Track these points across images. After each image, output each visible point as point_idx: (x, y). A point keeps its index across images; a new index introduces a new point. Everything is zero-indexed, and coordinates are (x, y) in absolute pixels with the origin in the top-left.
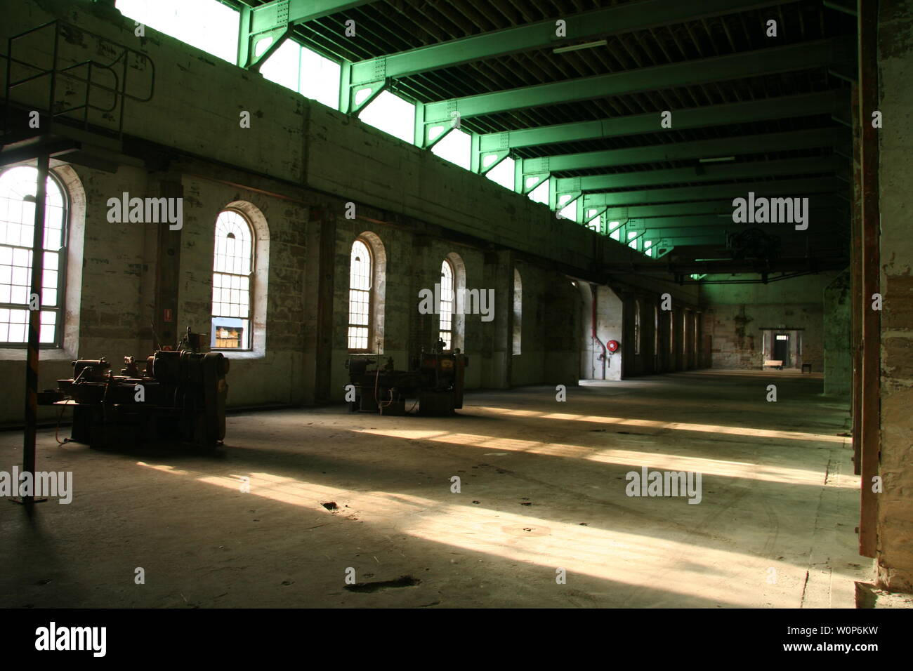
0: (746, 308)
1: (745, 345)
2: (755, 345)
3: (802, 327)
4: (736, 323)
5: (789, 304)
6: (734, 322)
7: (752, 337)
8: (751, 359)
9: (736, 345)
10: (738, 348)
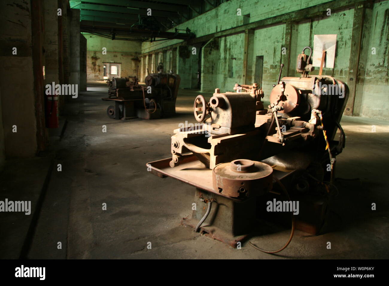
0: (97, 53)
1: (96, 69)
2: (101, 70)
3: (120, 62)
4: (92, 60)
5: (115, 52)
6: (91, 59)
7: (99, 66)
8: (99, 76)
9: (92, 70)
10: (93, 71)
